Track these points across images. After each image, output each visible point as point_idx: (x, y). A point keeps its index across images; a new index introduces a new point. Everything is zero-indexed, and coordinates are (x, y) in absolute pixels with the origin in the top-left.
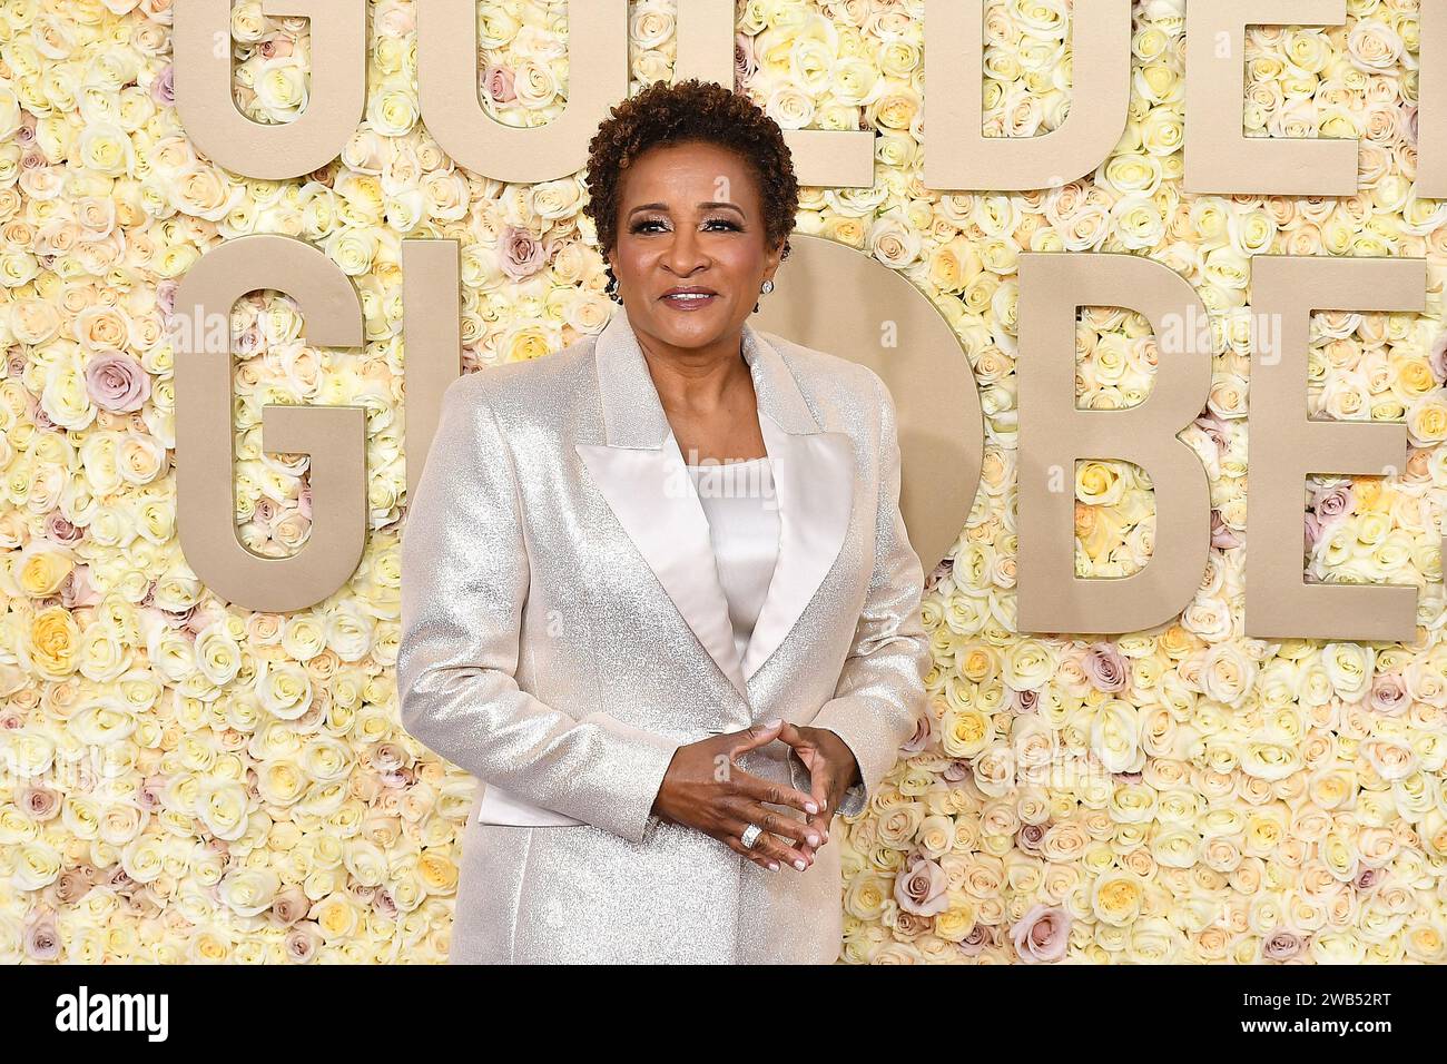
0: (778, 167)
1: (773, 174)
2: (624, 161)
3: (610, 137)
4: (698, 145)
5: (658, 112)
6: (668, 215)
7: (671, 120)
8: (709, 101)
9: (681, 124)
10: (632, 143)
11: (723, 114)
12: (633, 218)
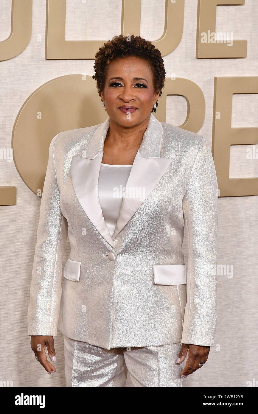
0: (160, 66)
1: (158, 68)
2: (108, 62)
3: (104, 53)
4: (133, 58)
5: (121, 46)
6: (123, 81)
7: (125, 49)
8: (138, 43)
9: (128, 51)
10: (111, 56)
11: (143, 48)
12: (111, 81)
